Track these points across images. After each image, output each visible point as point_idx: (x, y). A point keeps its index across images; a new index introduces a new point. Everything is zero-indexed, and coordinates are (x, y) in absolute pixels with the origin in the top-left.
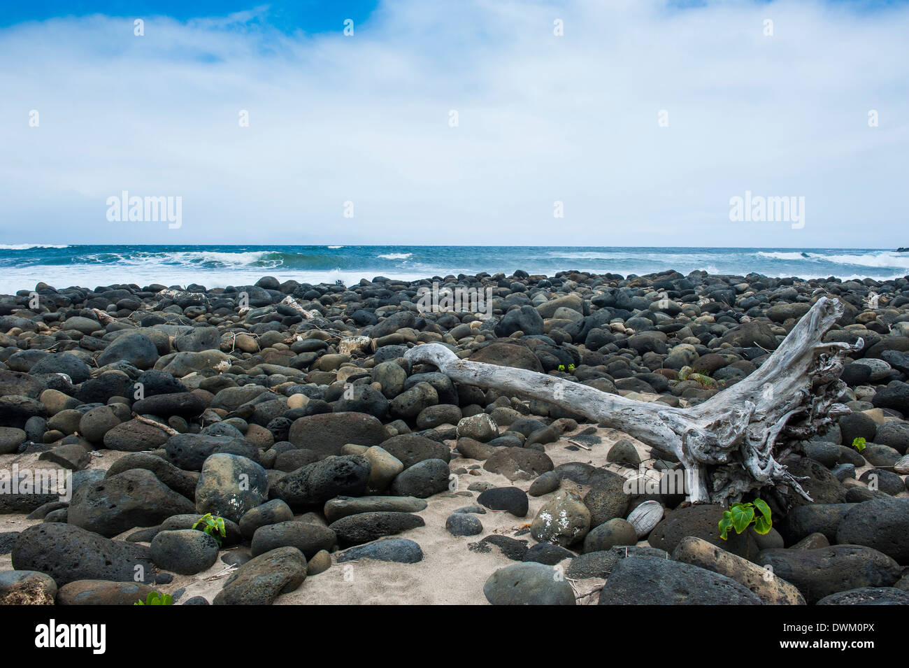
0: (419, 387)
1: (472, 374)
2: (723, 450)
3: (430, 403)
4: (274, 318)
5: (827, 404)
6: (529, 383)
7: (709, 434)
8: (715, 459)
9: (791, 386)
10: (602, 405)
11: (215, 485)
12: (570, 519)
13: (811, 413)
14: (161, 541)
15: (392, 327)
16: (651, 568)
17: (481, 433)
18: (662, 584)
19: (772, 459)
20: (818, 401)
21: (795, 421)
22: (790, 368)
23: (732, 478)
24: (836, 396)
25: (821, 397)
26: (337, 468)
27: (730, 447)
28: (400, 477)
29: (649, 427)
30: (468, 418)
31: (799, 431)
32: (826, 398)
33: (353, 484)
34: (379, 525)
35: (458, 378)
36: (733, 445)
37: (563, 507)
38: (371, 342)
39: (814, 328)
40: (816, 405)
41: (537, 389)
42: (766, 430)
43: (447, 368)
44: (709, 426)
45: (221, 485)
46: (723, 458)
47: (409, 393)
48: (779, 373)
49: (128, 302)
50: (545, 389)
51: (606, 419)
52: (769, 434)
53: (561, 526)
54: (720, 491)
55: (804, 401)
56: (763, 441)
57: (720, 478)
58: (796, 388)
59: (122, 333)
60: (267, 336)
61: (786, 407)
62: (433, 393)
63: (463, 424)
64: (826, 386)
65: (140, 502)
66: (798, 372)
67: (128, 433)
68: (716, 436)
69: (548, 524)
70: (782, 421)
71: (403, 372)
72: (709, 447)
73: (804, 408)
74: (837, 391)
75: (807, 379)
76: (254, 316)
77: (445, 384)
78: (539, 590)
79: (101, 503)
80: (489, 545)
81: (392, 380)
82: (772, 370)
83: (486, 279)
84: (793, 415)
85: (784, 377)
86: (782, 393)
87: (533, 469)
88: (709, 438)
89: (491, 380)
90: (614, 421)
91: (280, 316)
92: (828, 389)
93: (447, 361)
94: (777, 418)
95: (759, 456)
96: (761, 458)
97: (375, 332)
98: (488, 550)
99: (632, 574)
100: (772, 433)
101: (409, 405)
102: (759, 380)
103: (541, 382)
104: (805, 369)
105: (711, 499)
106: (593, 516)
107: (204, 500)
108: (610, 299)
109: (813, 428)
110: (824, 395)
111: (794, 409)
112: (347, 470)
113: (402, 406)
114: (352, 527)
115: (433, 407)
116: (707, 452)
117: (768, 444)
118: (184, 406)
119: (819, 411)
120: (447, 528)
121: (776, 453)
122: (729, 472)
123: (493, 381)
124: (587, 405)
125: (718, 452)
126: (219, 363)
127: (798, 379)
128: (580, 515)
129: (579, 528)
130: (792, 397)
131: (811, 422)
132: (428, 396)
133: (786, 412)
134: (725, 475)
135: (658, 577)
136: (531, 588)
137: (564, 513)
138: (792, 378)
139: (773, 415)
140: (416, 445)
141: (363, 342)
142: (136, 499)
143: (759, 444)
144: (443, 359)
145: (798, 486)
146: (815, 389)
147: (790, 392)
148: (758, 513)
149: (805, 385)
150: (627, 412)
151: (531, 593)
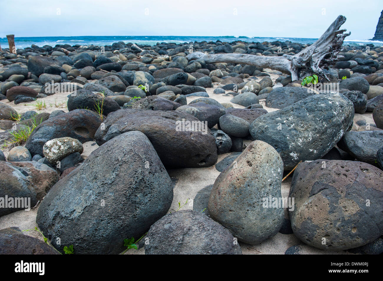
0: (195, 63)
1: (214, 58)
2: (304, 62)
3: (199, 68)
4: (130, 52)
5: (337, 53)
6: (236, 57)
7: (300, 58)
8: (301, 65)
9: (327, 45)
10: (262, 60)
11: (140, 79)
12: (254, 87)
13: (332, 55)
14: (128, 92)
15: (177, 52)
16: (282, 89)
17: (218, 75)
18: (286, 92)
19: (318, 67)
20: (335, 52)
21: (327, 57)
22: (327, 39)
23: (306, 73)
24: (340, 51)
25: (335, 50)
26: (178, 75)
27: (307, 61)
28: (196, 81)
29: (279, 63)
30: (214, 71)
31: (328, 60)
32: (337, 51)
33: (183, 81)
34: (194, 89)
35: (208, 61)
36: (308, 60)
37: (252, 84)
38: (169, 58)
39: (336, 25)
40: (333, 53)
41: (238, 59)
42: (317, 59)
43: (203, 58)
44: (301, 55)
45: (142, 79)
46: (304, 64)
47: (192, 65)
48: (323, 42)
49: (71, 49)
50: (241, 58)
51: (264, 64)
52: (318, 60)
53: (251, 89)
54: (301, 77)
55: (330, 50)
56: (316, 62)
57: (302, 73)
58: (328, 46)
59: (74, 56)
60: (130, 56)
61: (324, 52)
62: (200, 65)
63: (212, 73)
64: (337, 47)
65: (116, 84)
66: (329, 40)
67: (100, 74)
68: (302, 58)
69: (247, 89)
70: (323, 56)
71: (187, 61)
72: (300, 62)
73: (330, 53)
74: (341, 49)
75: (332, 43)
76: (122, 51)
77: (204, 63)
78: (249, 96)
79: (104, 84)
80: (229, 95)
81: (184, 63)
82: (321, 41)
83: (206, 43)
84: (326, 55)
85: (325, 42)
86: (323, 48)
87: (238, 83)
88: (300, 59)
89: (221, 59)
90: (266, 64)
91: (132, 50)
92: (338, 48)
93: (203, 56)
94: (321, 56)
95: (315, 66)
96: (315, 67)
97: (170, 54)
98: (229, 96)
99: (277, 91)
100: (319, 60)
101: (192, 68)
102: (316, 44)
103: (240, 56)
104: (332, 39)
105: (299, 80)
106: (261, 88)
107: (137, 83)
108: (256, 46)
109: (332, 60)
110: (337, 50)
111: (327, 53)
112: (181, 76)
113: (189, 69)
114: (186, 89)
115: (200, 69)
116: (299, 63)
117: (318, 63)
118: (116, 67)
119: (334, 55)
120: (214, 93)
121: (320, 66)
122: (305, 70)
123: (222, 59)
124: (257, 61)
125: (302, 63)
126: (117, 61)
127: (329, 43)
128: (257, 86)
129: (257, 90)
130: (327, 49)
131: (332, 58)
132: (198, 66)
133: (324, 54)
134: (304, 72)
135: (285, 91)
136: (246, 96)
137: (252, 86)
138: (327, 43)
139: (320, 55)
140: (199, 75)
141: (166, 58)
142: (115, 83)
143: (315, 63)
144: (201, 56)
145: (326, 76)
146: (334, 47)
147: (326, 47)
148: (314, 79)
149: (331, 45)
150: (271, 60)
151: (246, 97)
